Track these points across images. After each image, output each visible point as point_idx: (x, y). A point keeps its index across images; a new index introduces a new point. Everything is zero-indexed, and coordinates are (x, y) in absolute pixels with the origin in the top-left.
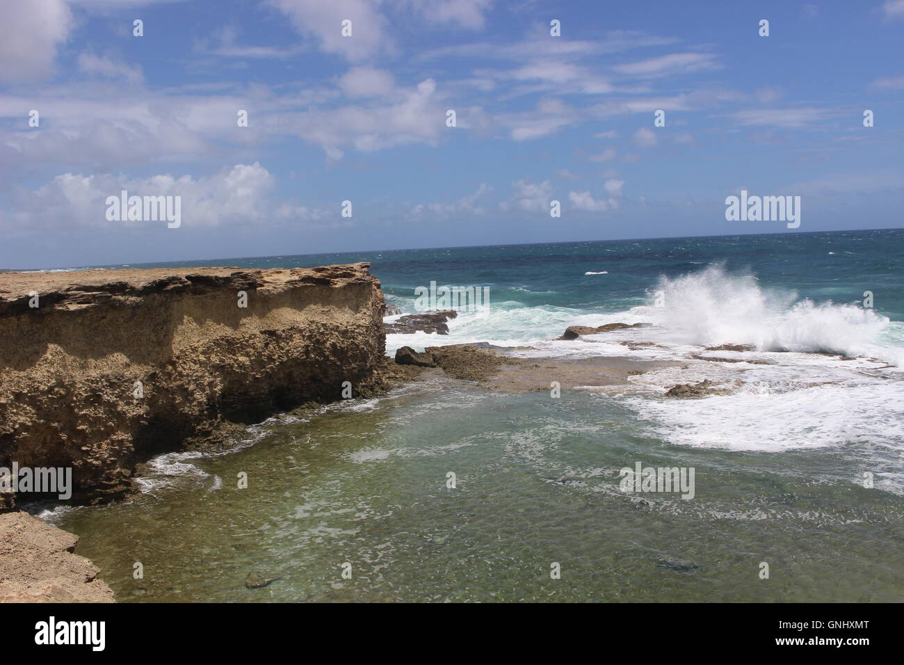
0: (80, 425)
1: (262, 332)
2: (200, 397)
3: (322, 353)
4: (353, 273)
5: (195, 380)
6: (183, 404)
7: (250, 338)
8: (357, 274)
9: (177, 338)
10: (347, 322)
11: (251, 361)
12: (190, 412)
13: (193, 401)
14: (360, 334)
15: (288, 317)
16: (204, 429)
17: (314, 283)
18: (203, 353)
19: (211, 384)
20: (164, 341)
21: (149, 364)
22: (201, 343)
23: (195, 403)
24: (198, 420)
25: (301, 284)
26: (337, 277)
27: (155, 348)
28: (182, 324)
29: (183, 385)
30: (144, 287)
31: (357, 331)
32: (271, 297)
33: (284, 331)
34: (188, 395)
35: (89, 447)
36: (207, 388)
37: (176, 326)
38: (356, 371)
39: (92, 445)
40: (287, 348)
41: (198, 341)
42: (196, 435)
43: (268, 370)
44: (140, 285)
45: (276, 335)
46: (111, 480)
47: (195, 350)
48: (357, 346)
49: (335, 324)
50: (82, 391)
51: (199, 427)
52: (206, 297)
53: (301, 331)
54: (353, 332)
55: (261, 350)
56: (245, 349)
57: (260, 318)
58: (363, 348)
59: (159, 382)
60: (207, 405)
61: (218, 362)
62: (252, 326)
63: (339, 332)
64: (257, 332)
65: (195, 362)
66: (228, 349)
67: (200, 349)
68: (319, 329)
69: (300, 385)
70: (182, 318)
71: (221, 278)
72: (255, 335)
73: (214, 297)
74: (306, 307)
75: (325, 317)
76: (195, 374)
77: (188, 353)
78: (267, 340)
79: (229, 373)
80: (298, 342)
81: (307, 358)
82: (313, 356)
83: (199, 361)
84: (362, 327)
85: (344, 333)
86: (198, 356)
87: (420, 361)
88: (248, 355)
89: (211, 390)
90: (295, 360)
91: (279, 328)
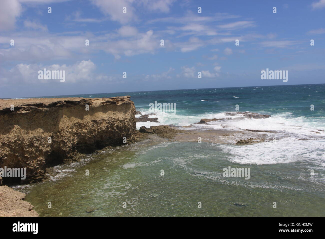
0: (26, 154)
1: (91, 121)
2: (69, 144)
3: (113, 128)
4: (124, 100)
5: (68, 138)
6: (63, 147)
7: (87, 123)
8: (126, 100)
9: (61, 123)
10: (122, 117)
11: (88, 131)
12: (66, 150)
13: (66, 146)
14: (127, 122)
15: (101, 115)
16: (71, 156)
17: (110, 103)
18: (70, 128)
19: (73, 140)
20: (56, 124)
21: (51, 133)
22: (70, 125)
23: (67, 146)
24: (69, 152)
25: (106, 104)
26: (118, 101)
27: (53, 127)
28: (63, 118)
29: (63, 140)
30: (49, 105)
31: (125, 120)
32: (95, 108)
33: (99, 121)
34: (65, 144)
35: (29, 162)
36: (72, 141)
37: (60, 119)
38: (125, 135)
39: (31, 162)
40: (101, 127)
41: (69, 124)
42: (68, 158)
43: (94, 135)
44: (47, 104)
45: (97, 122)
46: (37, 174)
47: (67, 127)
48: (126, 126)
49: (118, 118)
50: (27, 142)
51: (69, 155)
52: (72, 108)
53: (105, 121)
54: (124, 121)
55: (91, 127)
56: (85, 127)
57: (91, 116)
58: (128, 127)
59: (54, 139)
60: (72, 147)
61: (76, 132)
62: (88, 119)
63: (119, 121)
64: (90, 121)
65: (67, 132)
66: (79, 127)
67: (69, 127)
68: (112, 120)
69: (105, 140)
70: (63, 116)
71: (77, 102)
72: (89, 122)
73: (74, 108)
74: (107, 112)
75: (114, 116)
76: (67, 136)
77: (65, 128)
78: (93, 124)
79: (80, 136)
80: (105, 124)
81: (108, 130)
82: (110, 129)
83: (69, 131)
84: (128, 119)
85: (121, 121)
86: (68, 129)
87: (148, 131)
88: (86, 129)
89: (73, 142)
90: (104, 131)
91: (98, 119)
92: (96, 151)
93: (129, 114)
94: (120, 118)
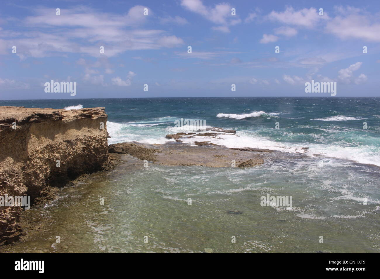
1: (64, 141)
2: (42, 176)
3: (89, 151)
5: (39, 168)
6: (35, 181)
7: (60, 144)
8: (101, 113)
9: (29, 146)
10: (99, 135)
11: (61, 156)
12: (38, 185)
14: (104, 141)
15: (74, 134)
16: (44, 192)
17: (85, 117)
18: (41, 153)
19: (46, 169)
20: (24, 149)
21: (21, 162)
23: (40, 180)
24: (41, 188)
25: (80, 118)
26: (93, 114)
27: (20, 152)
28: (31, 138)
29: (35, 171)
30: (22, 120)
31: (102, 139)
32: (68, 124)
33: (74, 140)
34: (36, 175)
36: (44, 171)
37: (28, 140)
38: (102, 158)
40: (76, 149)
41: (38, 147)
42: (41, 196)
43: (68, 160)
44: (20, 119)
45: (71, 143)
46: (11, 230)
47: (37, 152)
48: (103, 146)
49: (94, 136)
51: (42, 192)
52: (41, 124)
53: (81, 140)
54: (101, 140)
55: (65, 150)
56: (58, 150)
57: (62, 134)
58: (105, 147)
59: (26, 171)
60: (46, 180)
61: (47, 157)
62: (60, 138)
63: (95, 140)
64: (62, 141)
65: (38, 158)
66: (51, 150)
67: (40, 151)
68: (88, 139)
69: (79, 166)
70: (30, 136)
71: (48, 115)
72: (61, 143)
73: (44, 124)
74: (81, 128)
75: (90, 133)
76: (39, 165)
77: (34, 154)
78: (67, 145)
79: (52, 163)
80: (80, 146)
81: (84, 153)
82: (86, 152)
83: (40, 157)
84: (105, 137)
85: (98, 141)
86: (39, 155)
87: (117, 151)
88: (59, 153)
89: (46, 172)
90: (79, 154)
91: (72, 139)
92: (70, 182)
93: (105, 131)
94: (96, 136)
